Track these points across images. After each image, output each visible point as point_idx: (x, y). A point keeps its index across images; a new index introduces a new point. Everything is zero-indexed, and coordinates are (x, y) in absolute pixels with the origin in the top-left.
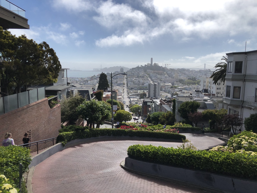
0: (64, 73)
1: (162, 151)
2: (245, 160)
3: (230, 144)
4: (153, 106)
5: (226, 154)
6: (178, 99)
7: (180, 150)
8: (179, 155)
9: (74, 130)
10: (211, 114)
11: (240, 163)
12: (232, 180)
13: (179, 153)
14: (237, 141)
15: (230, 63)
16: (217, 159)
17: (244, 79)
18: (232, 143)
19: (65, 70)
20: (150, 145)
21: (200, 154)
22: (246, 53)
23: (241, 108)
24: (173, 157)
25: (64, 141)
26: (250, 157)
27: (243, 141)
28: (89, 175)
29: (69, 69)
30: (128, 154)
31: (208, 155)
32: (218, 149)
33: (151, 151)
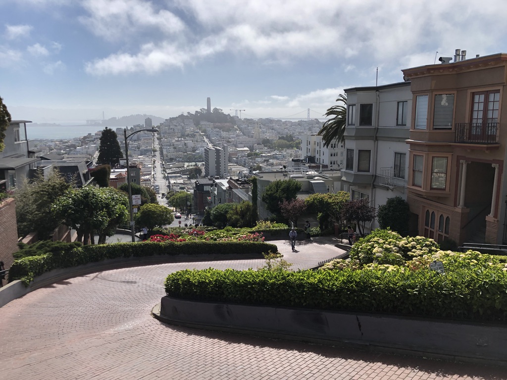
0: (18, 131)
1: (231, 278)
2: (377, 282)
3: (354, 254)
4: (216, 192)
5: (345, 274)
6: (262, 177)
7: (266, 273)
8: (263, 283)
9: (49, 251)
10: (321, 201)
11: (370, 287)
12: (357, 318)
13: (264, 278)
14: (365, 249)
15: (351, 107)
16: (331, 284)
17: (377, 136)
18: (358, 253)
19: (22, 125)
20: (210, 269)
21: (301, 278)
22: (377, 89)
23: (372, 189)
24: (252, 288)
25: (27, 275)
26: (385, 274)
27: (375, 248)
28: (86, 341)
29: (31, 122)
30: (167, 290)
31: (315, 278)
32: (334, 266)
33: (211, 280)
